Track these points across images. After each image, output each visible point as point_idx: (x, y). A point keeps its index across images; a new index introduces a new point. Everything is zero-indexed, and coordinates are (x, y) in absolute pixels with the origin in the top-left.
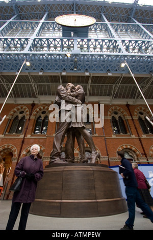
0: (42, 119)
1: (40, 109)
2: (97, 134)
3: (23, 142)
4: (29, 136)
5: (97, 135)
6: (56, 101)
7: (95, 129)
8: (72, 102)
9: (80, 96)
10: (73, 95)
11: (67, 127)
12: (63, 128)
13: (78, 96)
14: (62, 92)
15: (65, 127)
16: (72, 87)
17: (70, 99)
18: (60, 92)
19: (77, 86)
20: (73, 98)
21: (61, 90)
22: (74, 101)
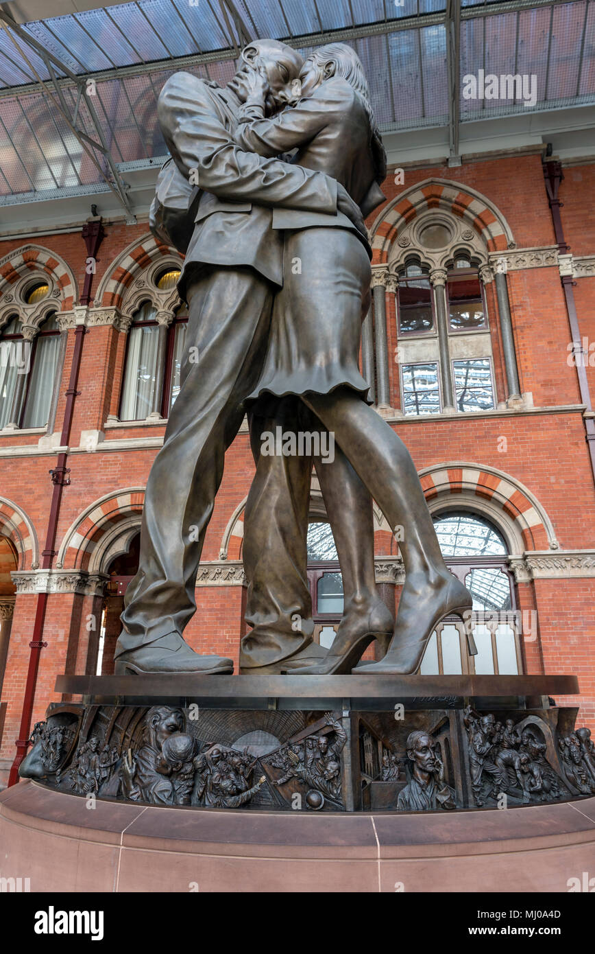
0: (163, 322)
1: (143, 260)
2: (529, 397)
3: (59, 478)
4: (89, 440)
5: (529, 402)
6: (162, 206)
7: (518, 360)
8: (262, 195)
9: (335, 139)
10: (272, 140)
11: (227, 398)
12: (201, 410)
13: (314, 141)
14: (185, 126)
15: (216, 401)
16: (274, 72)
17: (245, 176)
18: (177, 125)
19: (314, 57)
20: (264, 168)
21: (181, 112)
22: (281, 186)
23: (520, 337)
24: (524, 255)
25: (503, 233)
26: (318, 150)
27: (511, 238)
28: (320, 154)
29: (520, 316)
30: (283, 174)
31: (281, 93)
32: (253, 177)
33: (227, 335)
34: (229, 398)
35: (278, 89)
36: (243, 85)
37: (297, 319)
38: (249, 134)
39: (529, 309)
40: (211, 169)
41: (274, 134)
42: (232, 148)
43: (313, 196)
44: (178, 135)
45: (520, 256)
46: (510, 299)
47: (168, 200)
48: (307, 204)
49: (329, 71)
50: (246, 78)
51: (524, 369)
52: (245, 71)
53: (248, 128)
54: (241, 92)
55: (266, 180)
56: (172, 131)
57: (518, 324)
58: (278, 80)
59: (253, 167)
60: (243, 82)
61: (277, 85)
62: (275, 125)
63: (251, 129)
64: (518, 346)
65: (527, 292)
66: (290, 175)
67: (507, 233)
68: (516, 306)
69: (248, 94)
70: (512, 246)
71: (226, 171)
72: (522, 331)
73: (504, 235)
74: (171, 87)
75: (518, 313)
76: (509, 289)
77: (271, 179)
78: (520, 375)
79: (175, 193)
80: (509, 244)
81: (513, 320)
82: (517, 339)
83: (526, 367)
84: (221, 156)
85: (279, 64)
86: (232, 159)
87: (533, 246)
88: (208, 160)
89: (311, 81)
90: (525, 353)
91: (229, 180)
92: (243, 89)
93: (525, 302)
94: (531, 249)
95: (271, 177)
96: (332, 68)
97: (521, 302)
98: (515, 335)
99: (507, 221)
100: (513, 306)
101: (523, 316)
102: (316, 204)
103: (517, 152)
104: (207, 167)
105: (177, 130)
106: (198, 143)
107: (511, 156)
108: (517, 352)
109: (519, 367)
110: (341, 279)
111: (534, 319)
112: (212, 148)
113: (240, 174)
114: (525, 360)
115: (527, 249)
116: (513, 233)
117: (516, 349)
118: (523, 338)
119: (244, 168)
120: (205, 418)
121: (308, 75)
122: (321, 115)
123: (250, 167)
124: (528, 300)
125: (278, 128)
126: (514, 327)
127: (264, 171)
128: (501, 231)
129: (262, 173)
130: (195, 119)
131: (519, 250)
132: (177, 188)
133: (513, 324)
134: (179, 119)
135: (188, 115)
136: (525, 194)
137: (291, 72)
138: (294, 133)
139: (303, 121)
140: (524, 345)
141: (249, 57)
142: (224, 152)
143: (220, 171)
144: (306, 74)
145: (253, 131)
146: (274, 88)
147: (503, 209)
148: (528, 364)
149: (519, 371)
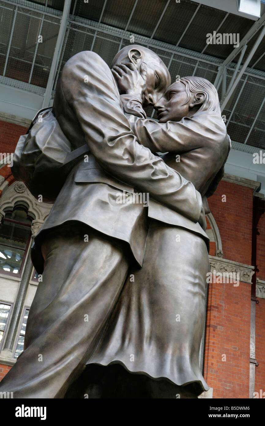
6: (40, 152)
7: (206, 355)
8: (146, 185)
9: (204, 160)
10: (157, 140)
11: (81, 358)
12: (55, 364)
13: (187, 154)
14: (92, 99)
15: (71, 358)
16: (152, 78)
17: (138, 164)
18: (84, 95)
19: (187, 82)
20: (155, 163)
21: (90, 87)
22: (163, 184)
23: (211, 334)
24: (228, 266)
25: (214, 241)
26: (187, 161)
27: (220, 247)
28: (189, 166)
29: (215, 317)
30: (166, 174)
31: (150, 95)
32: (144, 168)
33: (94, 298)
34: (82, 359)
35: (150, 92)
36: (126, 78)
37: (153, 303)
38: (140, 129)
39: (223, 313)
40: (113, 148)
41: (160, 136)
42: (133, 137)
43: (185, 201)
44: (82, 104)
45: (224, 265)
46: (210, 299)
47: (48, 149)
48: (178, 206)
49: (199, 99)
50: (131, 75)
51: (210, 365)
52: (129, 66)
53: (141, 123)
54: (124, 83)
55: (154, 174)
56: (75, 96)
57: (212, 323)
58: (152, 86)
59: (146, 160)
60: (128, 76)
61: (150, 88)
62: (163, 130)
63: (144, 125)
64: (209, 342)
65: (224, 298)
66: (171, 177)
67: (217, 241)
68: (214, 307)
69: (130, 87)
70: (219, 255)
71: (124, 154)
72: (214, 330)
73: (215, 243)
74: (83, 61)
75: (214, 313)
76: (210, 290)
77: (157, 175)
78: (205, 369)
79: (54, 145)
80: (218, 252)
81: (208, 318)
82: (209, 336)
83: (212, 364)
84: (124, 140)
85: (156, 73)
86: (131, 147)
87: (235, 261)
88: (112, 139)
89: (182, 100)
90: (213, 350)
91: (125, 163)
92: (126, 81)
93: (221, 306)
94: (234, 262)
95: (157, 173)
96: (202, 98)
97: (218, 304)
98: (208, 331)
99: (220, 232)
100: (211, 306)
101: (218, 317)
102: (185, 208)
103: (237, 180)
104: (110, 144)
105: (82, 99)
106: (103, 120)
107: (231, 181)
108: (206, 348)
109: (206, 362)
110: (197, 281)
111: (225, 323)
112: (117, 131)
113: (135, 162)
114: (213, 357)
115: (231, 262)
116: (222, 244)
117: (207, 344)
118: (214, 337)
119: (139, 157)
120: (58, 374)
121: (179, 94)
122: (200, 138)
123: (143, 159)
124: (224, 305)
125: (165, 133)
126: (208, 324)
127: (154, 167)
128: (214, 239)
129: (152, 168)
130: (102, 97)
131: (224, 260)
132: (56, 141)
133: (208, 321)
134: (86, 91)
135: (96, 91)
136: (237, 215)
137: (162, 83)
138: (176, 142)
139: (185, 136)
140: (214, 343)
141: (133, 57)
142: (126, 138)
143: (119, 152)
144: (177, 92)
145: (145, 127)
146: (147, 90)
147: (218, 221)
148: (214, 361)
149: (206, 365)
